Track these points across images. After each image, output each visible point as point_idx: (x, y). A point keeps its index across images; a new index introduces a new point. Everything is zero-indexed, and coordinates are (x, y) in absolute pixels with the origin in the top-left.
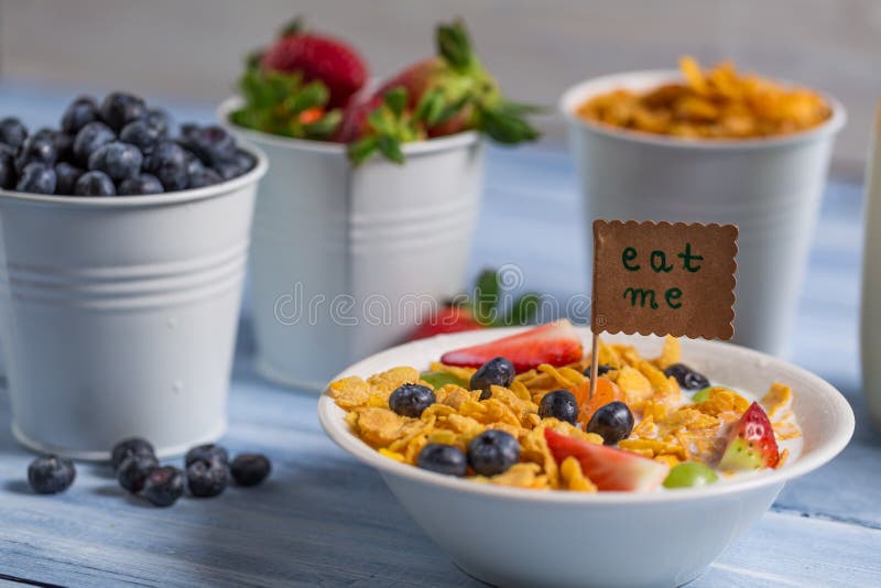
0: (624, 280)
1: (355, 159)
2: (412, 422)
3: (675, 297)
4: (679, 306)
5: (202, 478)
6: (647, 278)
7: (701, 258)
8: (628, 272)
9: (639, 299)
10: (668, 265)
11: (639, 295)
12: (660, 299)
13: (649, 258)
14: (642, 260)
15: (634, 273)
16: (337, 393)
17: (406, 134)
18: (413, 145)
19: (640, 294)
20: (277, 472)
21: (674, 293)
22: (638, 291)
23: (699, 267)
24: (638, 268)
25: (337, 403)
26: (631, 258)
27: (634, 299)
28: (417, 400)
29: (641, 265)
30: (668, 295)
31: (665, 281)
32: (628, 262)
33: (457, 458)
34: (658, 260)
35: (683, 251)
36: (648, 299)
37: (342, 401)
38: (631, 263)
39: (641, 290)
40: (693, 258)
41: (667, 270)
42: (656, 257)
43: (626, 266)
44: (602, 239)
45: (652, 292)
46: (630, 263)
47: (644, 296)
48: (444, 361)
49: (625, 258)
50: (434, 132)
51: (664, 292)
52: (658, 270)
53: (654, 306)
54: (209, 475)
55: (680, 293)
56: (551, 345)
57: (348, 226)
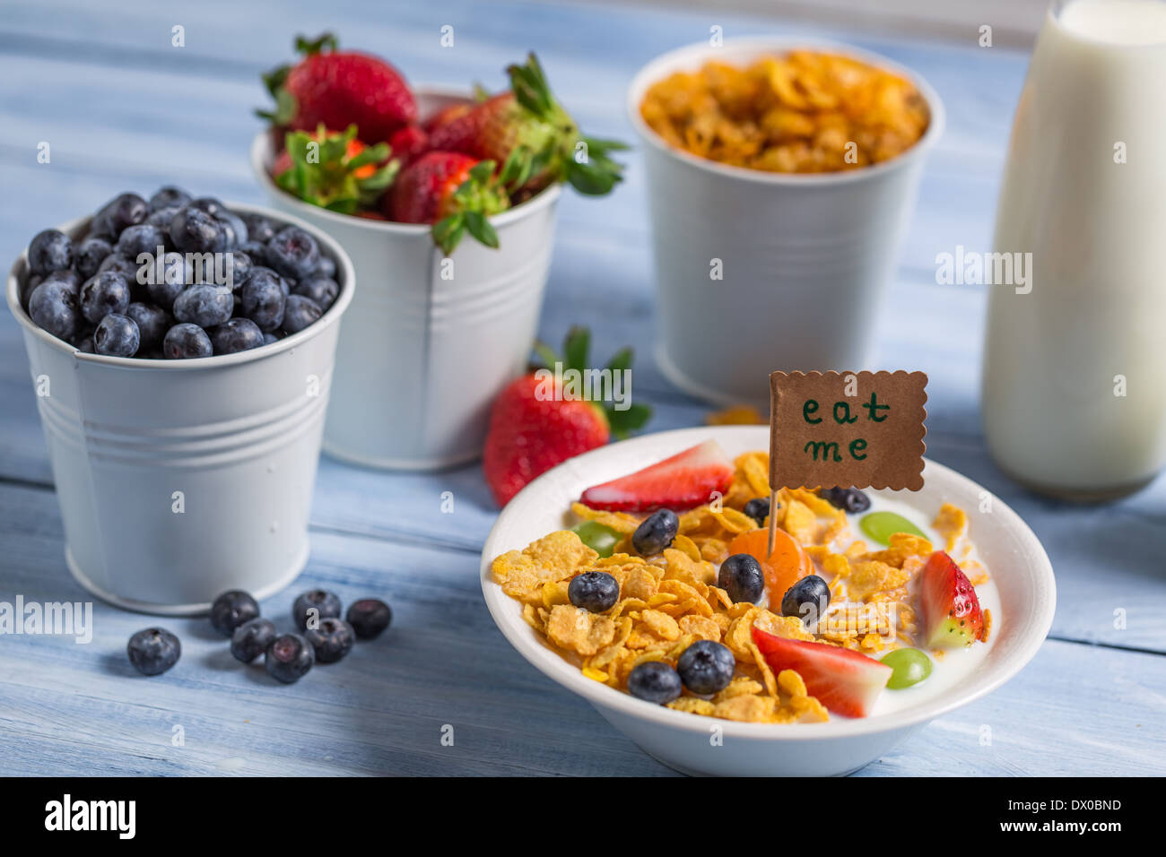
0: (806, 433)
3: (860, 449)
4: (864, 457)
6: (829, 429)
7: (887, 407)
8: (808, 425)
9: (821, 452)
10: (852, 417)
12: (844, 451)
13: (832, 411)
14: (825, 412)
15: (815, 426)
16: (502, 578)
19: (822, 447)
21: (859, 445)
22: (820, 444)
23: (886, 416)
24: (819, 420)
25: (506, 592)
26: (812, 411)
27: (815, 452)
28: (603, 594)
29: (823, 418)
30: (853, 446)
31: (849, 433)
32: (809, 415)
33: (669, 678)
34: (841, 412)
35: (868, 401)
36: (830, 452)
37: (512, 591)
38: (812, 416)
39: (824, 443)
40: (878, 407)
41: (852, 421)
42: (839, 408)
43: (808, 420)
44: (781, 393)
45: (835, 445)
46: (811, 416)
47: (826, 449)
48: (585, 500)
49: (806, 410)
51: (847, 444)
52: (842, 422)
53: (837, 458)
54: (334, 640)
55: (865, 444)
57: (429, 306)
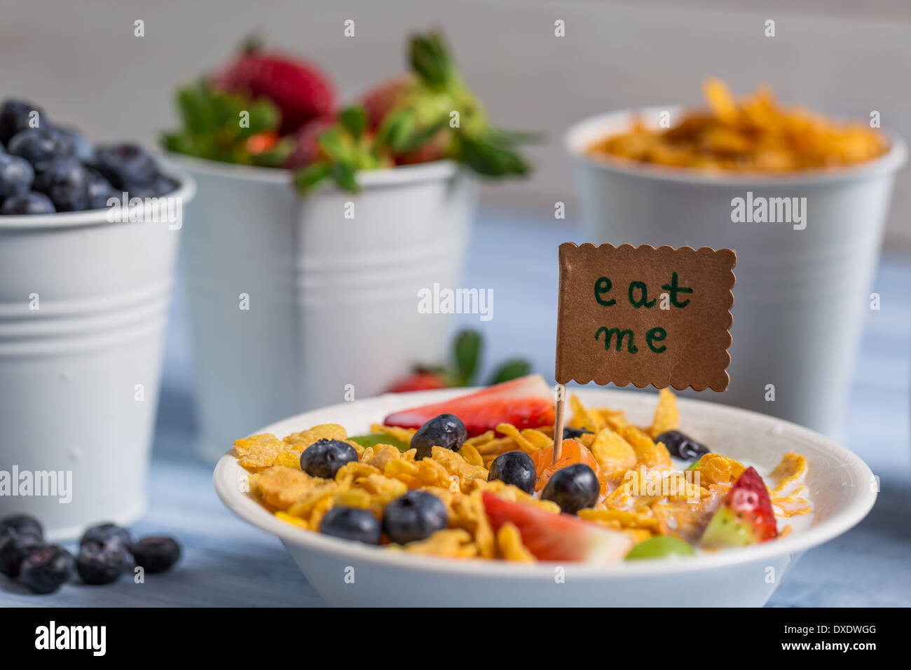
0: (596, 317)
1: (302, 187)
2: (325, 484)
3: (658, 339)
4: (663, 349)
5: (93, 561)
6: (625, 315)
7: (690, 290)
8: (600, 308)
9: (614, 341)
10: (649, 300)
11: (613, 336)
12: (640, 341)
13: (627, 292)
14: (618, 293)
15: (608, 309)
16: (241, 451)
17: (366, 160)
18: (374, 174)
19: (615, 335)
20: (189, 559)
21: (658, 334)
22: (613, 331)
23: (688, 301)
24: (613, 302)
25: (241, 464)
26: (605, 290)
27: (608, 340)
28: (332, 457)
29: (617, 298)
30: (650, 336)
31: (645, 320)
32: (601, 295)
33: (367, 524)
34: (638, 293)
35: (669, 282)
36: (625, 341)
37: (246, 460)
38: (606, 297)
39: (617, 330)
40: (680, 290)
41: (649, 305)
42: (635, 289)
43: (599, 300)
44: (570, 267)
45: (631, 333)
46: (604, 297)
47: (620, 337)
48: (388, 424)
49: (598, 290)
50: (402, 160)
51: (644, 332)
52: (638, 305)
53: (633, 349)
54: (101, 557)
55: (664, 334)
56: (518, 405)
57: (296, 273)
